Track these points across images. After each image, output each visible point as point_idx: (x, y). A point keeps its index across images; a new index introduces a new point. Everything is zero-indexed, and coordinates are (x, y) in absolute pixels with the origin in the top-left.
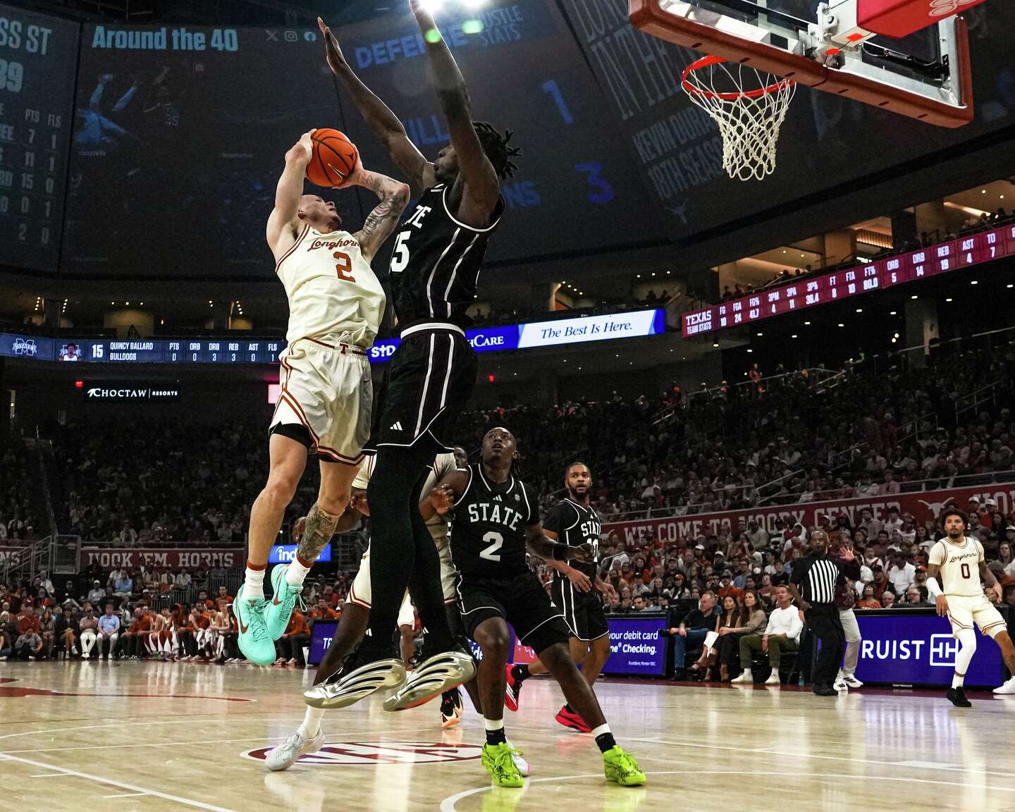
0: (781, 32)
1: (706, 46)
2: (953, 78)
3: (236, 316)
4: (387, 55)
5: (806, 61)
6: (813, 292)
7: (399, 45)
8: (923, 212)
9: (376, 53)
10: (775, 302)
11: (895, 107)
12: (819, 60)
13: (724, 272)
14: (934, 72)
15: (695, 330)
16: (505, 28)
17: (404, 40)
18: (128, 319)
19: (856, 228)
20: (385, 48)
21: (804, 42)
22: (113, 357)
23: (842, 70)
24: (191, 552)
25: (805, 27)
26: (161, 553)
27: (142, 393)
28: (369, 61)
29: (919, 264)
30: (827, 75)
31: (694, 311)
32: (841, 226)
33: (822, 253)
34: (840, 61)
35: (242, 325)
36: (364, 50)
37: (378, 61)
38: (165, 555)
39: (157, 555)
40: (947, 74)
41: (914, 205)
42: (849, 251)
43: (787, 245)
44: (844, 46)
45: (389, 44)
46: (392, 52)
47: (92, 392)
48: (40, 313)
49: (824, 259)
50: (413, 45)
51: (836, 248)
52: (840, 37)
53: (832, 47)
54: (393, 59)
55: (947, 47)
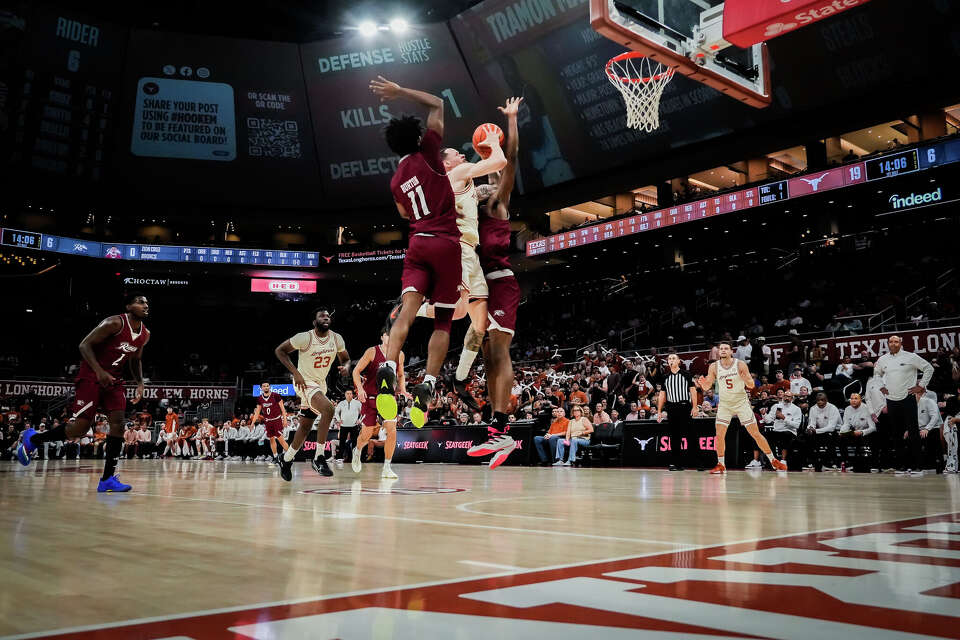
0: (673, 41)
1: (633, 45)
2: (761, 78)
3: (230, 233)
4: (340, 65)
5: (686, 60)
6: (609, 230)
7: (349, 59)
8: (675, 183)
9: (333, 64)
10: (585, 236)
11: (731, 92)
12: (692, 60)
13: (553, 215)
14: (751, 74)
15: (535, 252)
16: (419, 52)
17: (352, 56)
18: (155, 231)
19: (635, 192)
20: (339, 60)
21: (684, 49)
22: (144, 256)
23: (704, 67)
24: (199, 389)
25: (685, 40)
26: (178, 389)
27: (163, 282)
28: (328, 69)
29: (674, 216)
30: (697, 69)
31: (533, 238)
32: (626, 190)
33: (614, 207)
34: (703, 62)
35: (234, 238)
36: (325, 60)
37: (334, 69)
38: (181, 390)
39: (175, 391)
40: (757, 76)
41: (671, 179)
42: (630, 207)
43: (594, 200)
44: (707, 52)
45: (342, 57)
46: (343, 63)
47: (127, 280)
48: (91, 225)
49: (615, 210)
50: (358, 60)
51: (623, 205)
52: (706, 47)
53: (700, 53)
54: (344, 67)
55: (758, 59)
